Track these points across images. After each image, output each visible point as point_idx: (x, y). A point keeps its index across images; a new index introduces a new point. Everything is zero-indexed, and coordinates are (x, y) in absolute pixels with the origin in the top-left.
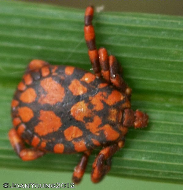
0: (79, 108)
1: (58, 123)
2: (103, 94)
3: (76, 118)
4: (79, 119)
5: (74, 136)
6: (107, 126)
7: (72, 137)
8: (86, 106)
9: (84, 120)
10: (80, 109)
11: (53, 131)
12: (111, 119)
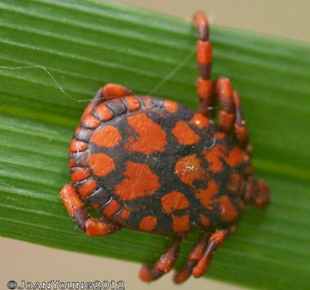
0: (188, 165)
1: (154, 183)
2: (222, 149)
3: (182, 179)
4: (186, 182)
5: (175, 206)
6: (225, 198)
7: (172, 208)
8: (198, 162)
9: (193, 184)
10: (189, 167)
11: (145, 194)
12: (231, 188)
